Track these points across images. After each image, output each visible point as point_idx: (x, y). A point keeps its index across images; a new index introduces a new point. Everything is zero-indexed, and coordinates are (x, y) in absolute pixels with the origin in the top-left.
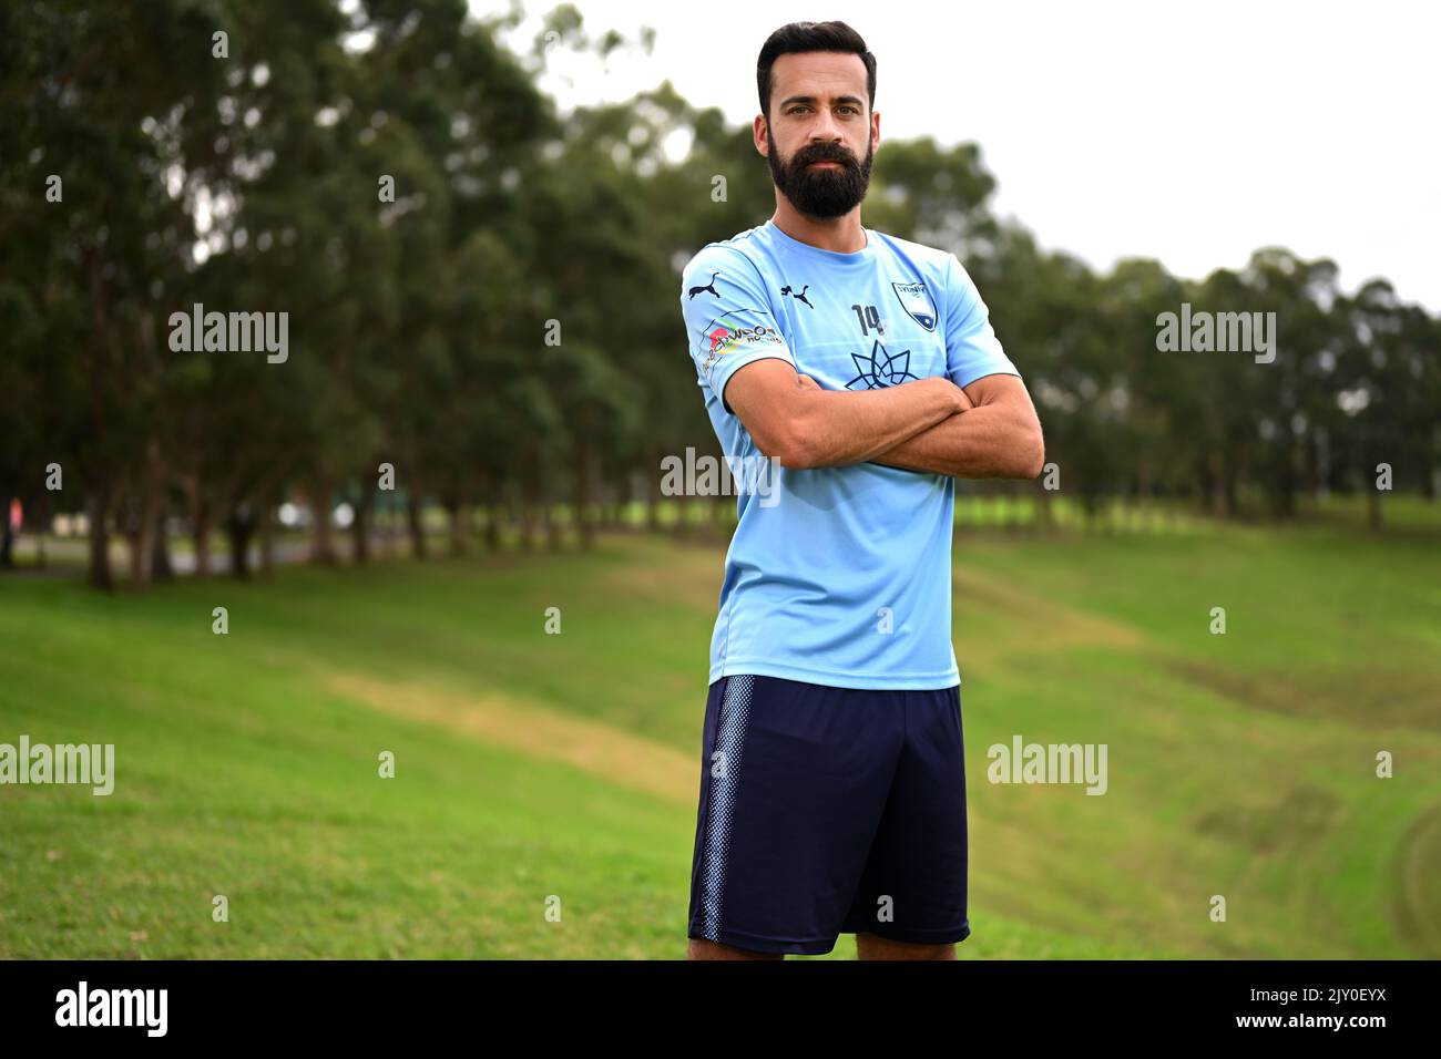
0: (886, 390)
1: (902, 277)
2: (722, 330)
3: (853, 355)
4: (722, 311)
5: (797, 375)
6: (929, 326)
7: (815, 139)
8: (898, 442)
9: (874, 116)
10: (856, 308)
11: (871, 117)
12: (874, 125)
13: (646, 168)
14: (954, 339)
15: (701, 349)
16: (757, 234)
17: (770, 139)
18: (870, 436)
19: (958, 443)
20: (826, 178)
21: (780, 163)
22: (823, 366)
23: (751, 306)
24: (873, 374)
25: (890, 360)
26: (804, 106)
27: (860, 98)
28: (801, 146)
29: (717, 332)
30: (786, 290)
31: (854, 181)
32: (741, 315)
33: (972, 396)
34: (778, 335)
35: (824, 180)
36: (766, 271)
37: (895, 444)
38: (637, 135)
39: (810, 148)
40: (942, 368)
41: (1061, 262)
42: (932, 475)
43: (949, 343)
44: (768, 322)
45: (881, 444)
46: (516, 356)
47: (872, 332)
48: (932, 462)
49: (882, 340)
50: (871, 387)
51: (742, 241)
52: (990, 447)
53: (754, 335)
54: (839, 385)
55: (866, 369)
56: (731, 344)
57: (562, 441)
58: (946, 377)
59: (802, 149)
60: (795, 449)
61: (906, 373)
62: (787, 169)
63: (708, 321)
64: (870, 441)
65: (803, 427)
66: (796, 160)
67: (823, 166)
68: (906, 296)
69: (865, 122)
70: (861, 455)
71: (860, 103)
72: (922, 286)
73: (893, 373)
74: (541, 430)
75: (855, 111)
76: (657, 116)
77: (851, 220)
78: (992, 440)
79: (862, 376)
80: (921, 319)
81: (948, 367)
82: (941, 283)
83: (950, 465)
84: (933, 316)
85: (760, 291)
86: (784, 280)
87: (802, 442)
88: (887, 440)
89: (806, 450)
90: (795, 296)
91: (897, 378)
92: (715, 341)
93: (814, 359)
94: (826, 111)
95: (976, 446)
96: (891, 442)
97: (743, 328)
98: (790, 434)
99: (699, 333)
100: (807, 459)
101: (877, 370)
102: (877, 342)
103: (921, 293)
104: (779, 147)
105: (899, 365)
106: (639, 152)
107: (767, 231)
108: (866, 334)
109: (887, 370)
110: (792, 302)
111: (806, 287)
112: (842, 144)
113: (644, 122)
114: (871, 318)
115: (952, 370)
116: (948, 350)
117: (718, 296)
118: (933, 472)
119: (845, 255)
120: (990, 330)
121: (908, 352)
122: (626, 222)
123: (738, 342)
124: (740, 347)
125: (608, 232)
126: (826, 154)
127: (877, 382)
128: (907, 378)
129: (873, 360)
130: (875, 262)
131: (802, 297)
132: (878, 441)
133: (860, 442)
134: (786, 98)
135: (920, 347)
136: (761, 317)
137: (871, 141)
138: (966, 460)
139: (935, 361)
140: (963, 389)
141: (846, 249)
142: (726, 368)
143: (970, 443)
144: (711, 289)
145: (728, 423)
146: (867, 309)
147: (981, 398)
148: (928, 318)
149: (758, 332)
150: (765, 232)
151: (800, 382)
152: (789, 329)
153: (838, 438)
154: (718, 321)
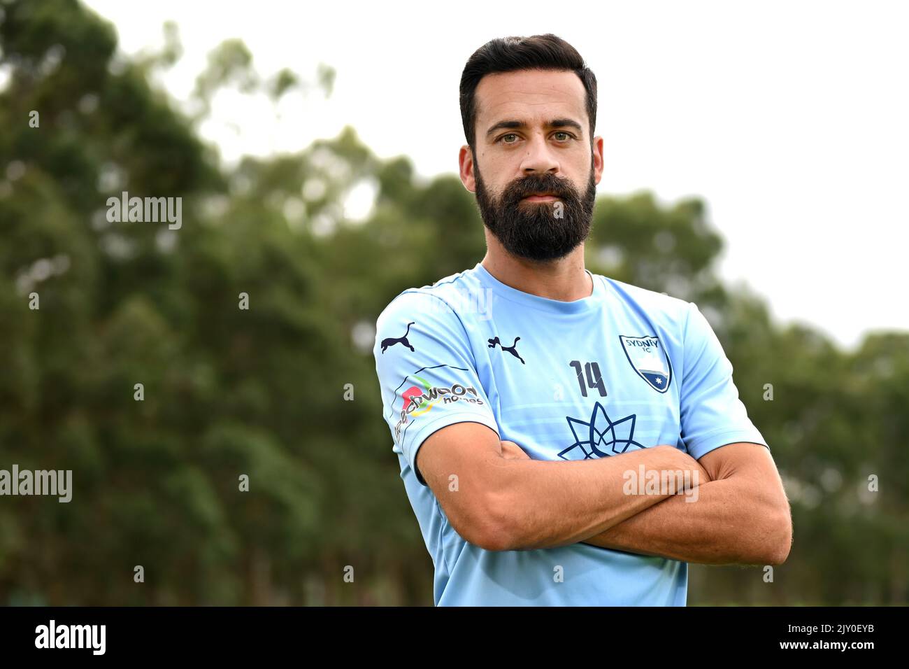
0: (605, 460)
1: (633, 328)
2: (416, 389)
3: (569, 419)
4: (417, 366)
5: (499, 442)
6: (660, 386)
7: (528, 170)
8: (616, 521)
9: (596, 142)
10: (575, 364)
11: (592, 143)
12: (596, 152)
13: (323, 227)
14: (691, 402)
15: (393, 411)
16: (464, 279)
17: (477, 174)
18: (582, 513)
19: (688, 522)
20: (543, 215)
21: (488, 200)
22: (532, 430)
23: (449, 360)
24: (592, 442)
25: (612, 425)
26: (514, 132)
27: (578, 121)
28: (511, 179)
29: (409, 391)
30: (494, 342)
31: (574, 217)
32: (438, 372)
33: (708, 468)
34: (481, 395)
35: (539, 216)
36: (470, 321)
37: (612, 523)
38: (313, 189)
39: (522, 181)
40: (674, 436)
41: (800, 334)
42: (659, 559)
43: (683, 409)
44: (468, 380)
45: (595, 523)
46: (173, 443)
47: (593, 393)
48: (658, 544)
49: (604, 401)
50: (588, 456)
51: (447, 288)
52: (726, 528)
53: (452, 394)
54: (551, 453)
55: (583, 435)
56: (424, 405)
57: (227, 542)
58: (679, 446)
59: (513, 183)
60: (493, 528)
61: (630, 441)
62: (497, 206)
63: (401, 377)
64: (582, 519)
65: (502, 502)
66: (506, 195)
67: (538, 201)
68: (634, 351)
69: (585, 148)
70: (574, 534)
71: (578, 127)
72: (655, 340)
73: (615, 441)
74: (202, 529)
75: (572, 136)
76: (337, 168)
77: (573, 263)
78: (727, 518)
79: (578, 443)
80: (651, 378)
81: (683, 435)
82: (678, 337)
83: (679, 548)
84: (666, 374)
85: (462, 344)
86: (492, 330)
87: (500, 519)
88: (603, 518)
89: (505, 529)
90: (504, 349)
91: (620, 447)
92: (408, 401)
93: (523, 423)
94: (538, 137)
95: (710, 527)
96: (607, 521)
97: (439, 386)
98: (487, 510)
99: (392, 392)
100: (507, 538)
101: (596, 437)
102: (597, 404)
103: (653, 348)
104: (487, 181)
105: (622, 432)
106: (314, 208)
107: (476, 275)
108: (585, 394)
109: (608, 437)
110: (499, 357)
111: (518, 339)
112: (559, 175)
113: (322, 174)
114: (592, 377)
115: (686, 438)
116: (681, 416)
117: (413, 349)
118: (659, 556)
119: (564, 302)
120: (733, 391)
121: (634, 417)
122: (300, 288)
123: (433, 402)
124: (433, 408)
125: (280, 300)
126: (541, 186)
127: (595, 451)
128: (632, 447)
129: (592, 425)
130: (599, 312)
131: (512, 350)
132: (591, 520)
133: (570, 520)
134: (492, 124)
135: (648, 411)
136: (461, 374)
137: (593, 169)
138: (697, 543)
139: (665, 429)
140: (698, 461)
141: (566, 295)
142: (418, 434)
143: (702, 522)
144: (404, 341)
145: (424, 496)
146: (587, 366)
147: (718, 470)
148: (660, 377)
149: (456, 392)
150: (473, 277)
151: (503, 450)
152: (494, 389)
153: (543, 515)
154: (411, 378)
